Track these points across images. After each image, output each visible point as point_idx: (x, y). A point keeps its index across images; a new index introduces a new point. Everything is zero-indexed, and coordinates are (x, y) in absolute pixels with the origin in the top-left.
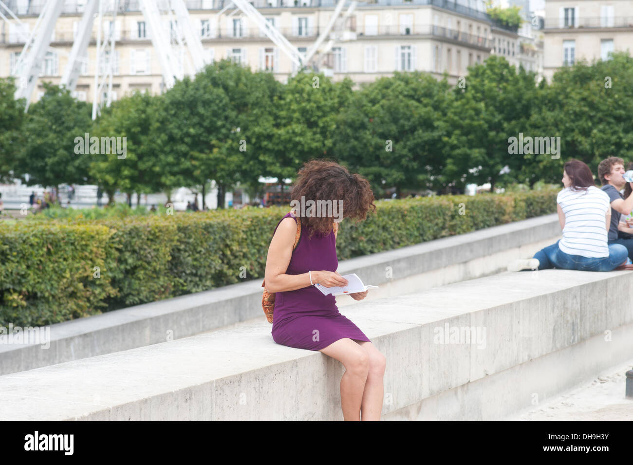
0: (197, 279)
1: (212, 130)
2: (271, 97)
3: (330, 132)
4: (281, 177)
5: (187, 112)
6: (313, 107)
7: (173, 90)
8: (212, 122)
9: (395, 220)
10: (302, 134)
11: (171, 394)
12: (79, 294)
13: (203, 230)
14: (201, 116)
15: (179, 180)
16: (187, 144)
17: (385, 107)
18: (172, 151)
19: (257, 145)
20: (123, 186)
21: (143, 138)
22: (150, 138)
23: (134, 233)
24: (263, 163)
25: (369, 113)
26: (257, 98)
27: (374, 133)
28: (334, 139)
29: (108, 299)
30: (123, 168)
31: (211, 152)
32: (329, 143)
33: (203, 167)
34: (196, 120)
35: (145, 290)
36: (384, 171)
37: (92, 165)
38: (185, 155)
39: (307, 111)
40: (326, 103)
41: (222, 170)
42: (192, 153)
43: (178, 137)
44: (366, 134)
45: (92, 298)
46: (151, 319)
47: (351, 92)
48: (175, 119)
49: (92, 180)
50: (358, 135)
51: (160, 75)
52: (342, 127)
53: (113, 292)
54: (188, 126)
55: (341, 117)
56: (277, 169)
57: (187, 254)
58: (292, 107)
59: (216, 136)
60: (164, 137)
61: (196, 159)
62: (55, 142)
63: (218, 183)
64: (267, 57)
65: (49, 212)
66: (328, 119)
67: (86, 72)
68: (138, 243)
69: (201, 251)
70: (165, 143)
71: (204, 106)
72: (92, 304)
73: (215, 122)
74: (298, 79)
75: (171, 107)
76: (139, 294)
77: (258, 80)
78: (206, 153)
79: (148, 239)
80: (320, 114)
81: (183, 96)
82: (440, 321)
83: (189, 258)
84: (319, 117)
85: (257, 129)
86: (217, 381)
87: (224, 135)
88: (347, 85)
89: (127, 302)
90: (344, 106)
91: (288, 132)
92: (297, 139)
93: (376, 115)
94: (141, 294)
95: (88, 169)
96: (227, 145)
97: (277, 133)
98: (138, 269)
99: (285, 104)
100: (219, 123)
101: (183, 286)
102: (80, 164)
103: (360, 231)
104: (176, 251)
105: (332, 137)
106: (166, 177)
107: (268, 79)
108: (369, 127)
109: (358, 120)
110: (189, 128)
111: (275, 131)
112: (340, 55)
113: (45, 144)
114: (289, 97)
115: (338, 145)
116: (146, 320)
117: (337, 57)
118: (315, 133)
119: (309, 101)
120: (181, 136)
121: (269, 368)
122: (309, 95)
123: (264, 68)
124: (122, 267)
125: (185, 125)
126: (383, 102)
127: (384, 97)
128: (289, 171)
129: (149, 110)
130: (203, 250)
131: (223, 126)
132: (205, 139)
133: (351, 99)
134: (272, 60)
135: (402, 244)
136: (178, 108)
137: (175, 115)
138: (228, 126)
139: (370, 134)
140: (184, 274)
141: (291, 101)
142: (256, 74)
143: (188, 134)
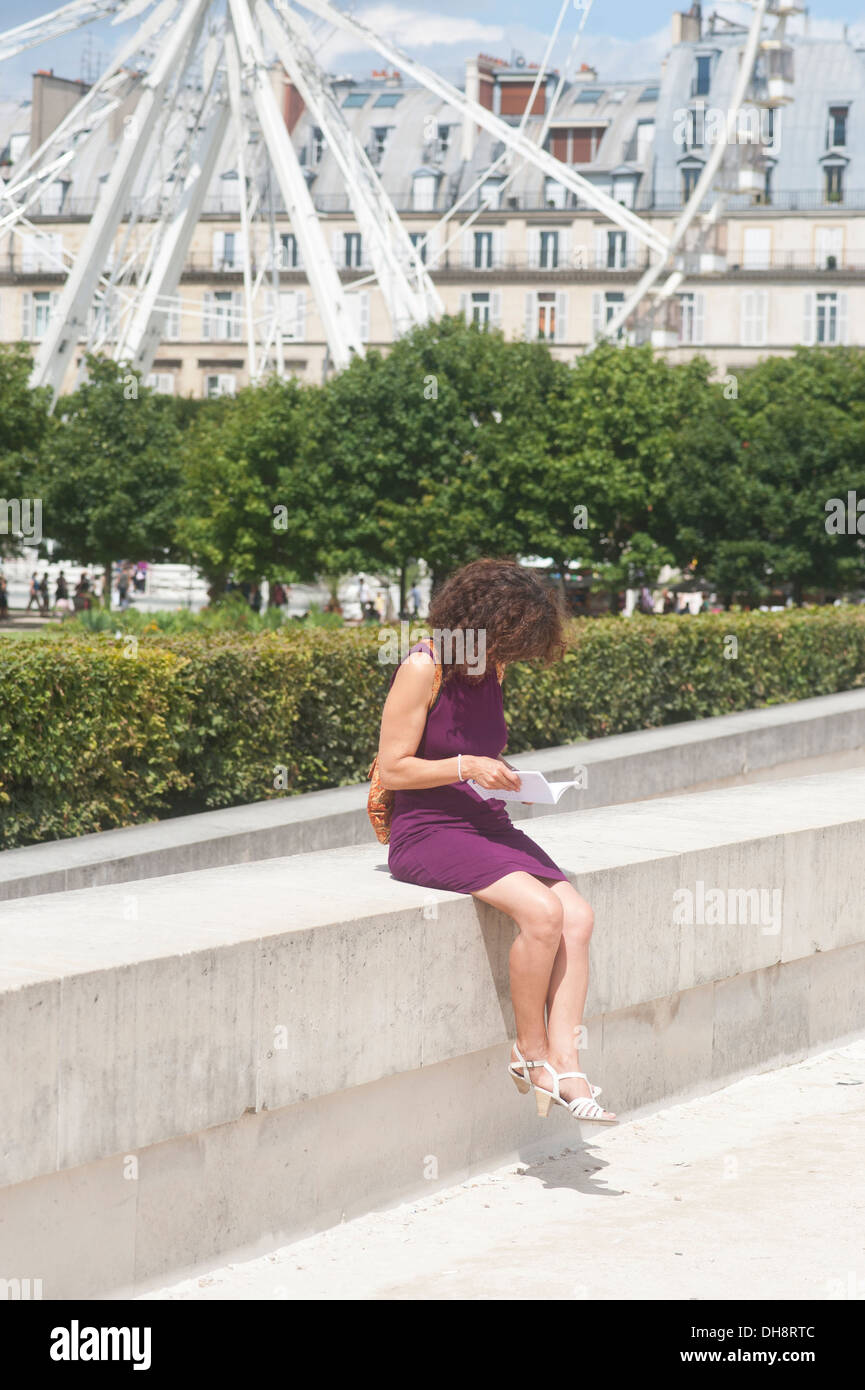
0: (350, 760)
1: (422, 457)
2: (543, 394)
3: (661, 466)
4: (558, 556)
5: (372, 421)
6: (628, 416)
7: (347, 374)
8: (421, 440)
9: (757, 652)
10: (605, 470)
11: (176, 958)
12: (113, 783)
13: (364, 663)
14: (401, 431)
15: (352, 558)
16: (371, 485)
17: (776, 418)
18: (340, 499)
19: (512, 490)
20: (240, 566)
21: (283, 471)
22: (298, 470)
23: (225, 665)
24: (522, 527)
25: (742, 429)
26: (515, 395)
27: (750, 470)
28: (669, 482)
29: (172, 794)
30: (240, 531)
31: (419, 503)
32: (658, 488)
33: (401, 533)
34: (390, 436)
35: (244, 778)
36: (769, 549)
37: (178, 522)
38: (366, 506)
39: (616, 424)
40: (655, 407)
41: (442, 539)
42: (380, 503)
43: (354, 469)
44: (733, 472)
45: (138, 792)
46: (254, 834)
47: (707, 387)
48: (347, 433)
49: (179, 554)
50: (717, 473)
51: (324, 344)
52: (685, 457)
53: (182, 781)
54: (375, 449)
55: (681, 437)
56: (552, 539)
57: (331, 709)
58: (585, 415)
59: (430, 470)
60: (326, 470)
61: (389, 516)
62: (107, 475)
63: (431, 564)
64: (542, 309)
65: (90, 617)
66: (658, 440)
67: (175, 334)
68: (234, 685)
69: (359, 704)
70: (328, 483)
71: (406, 409)
72: (138, 802)
73: (429, 442)
74: (598, 357)
75: (339, 409)
76: (233, 786)
77: (518, 357)
78: (408, 505)
79: (253, 678)
80: (639, 429)
81: (364, 388)
82: (720, 848)
83: (335, 717)
84: (640, 437)
85: (512, 458)
86: (265, 940)
87: (445, 468)
88: (699, 372)
89: (210, 801)
90: (692, 415)
91: (575, 466)
92: (594, 480)
93: (757, 433)
94: (238, 786)
95: (171, 532)
96: (450, 490)
97: (553, 467)
98: (233, 736)
99: (572, 410)
100: (437, 444)
101: (322, 773)
102: (155, 522)
103: (685, 674)
104: (310, 702)
105: (665, 477)
106: (329, 552)
107: (538, 355)
108: (740, 459)
109: (719, 444)
110: (375, 453)
111: (551, 463)
112: (691, 309)
113: (86, 479)
114: (579, 395)
115: (676, 494)
116: (242, 836)
117: (686, 313)
118: (629, 470)
119: (620, 403)
120: (359, 469)
121: (370, 921)
122: (620, 390)
123: (534, 333)
124: (202, 732)
125: (368, 446)
126: (772, 407)
127: (772, 397)
128: (576, 545)
129: (296, 415)
130: (362, 701)
131: (445, 450)
132: (406, 476)
133: (707, 400)
134: (552, 318)
135: (769, 700)
136: (355, 413)
137: (346, 426)
138: (454, 450)
139: (743, 473)
140: (324, 749)
141: (584, 402)
142: (516, 346)
143: (372, 466)
